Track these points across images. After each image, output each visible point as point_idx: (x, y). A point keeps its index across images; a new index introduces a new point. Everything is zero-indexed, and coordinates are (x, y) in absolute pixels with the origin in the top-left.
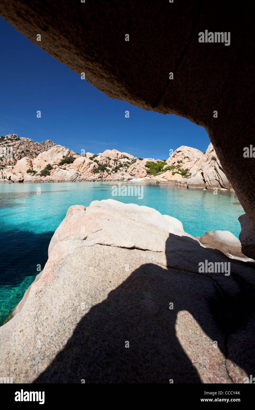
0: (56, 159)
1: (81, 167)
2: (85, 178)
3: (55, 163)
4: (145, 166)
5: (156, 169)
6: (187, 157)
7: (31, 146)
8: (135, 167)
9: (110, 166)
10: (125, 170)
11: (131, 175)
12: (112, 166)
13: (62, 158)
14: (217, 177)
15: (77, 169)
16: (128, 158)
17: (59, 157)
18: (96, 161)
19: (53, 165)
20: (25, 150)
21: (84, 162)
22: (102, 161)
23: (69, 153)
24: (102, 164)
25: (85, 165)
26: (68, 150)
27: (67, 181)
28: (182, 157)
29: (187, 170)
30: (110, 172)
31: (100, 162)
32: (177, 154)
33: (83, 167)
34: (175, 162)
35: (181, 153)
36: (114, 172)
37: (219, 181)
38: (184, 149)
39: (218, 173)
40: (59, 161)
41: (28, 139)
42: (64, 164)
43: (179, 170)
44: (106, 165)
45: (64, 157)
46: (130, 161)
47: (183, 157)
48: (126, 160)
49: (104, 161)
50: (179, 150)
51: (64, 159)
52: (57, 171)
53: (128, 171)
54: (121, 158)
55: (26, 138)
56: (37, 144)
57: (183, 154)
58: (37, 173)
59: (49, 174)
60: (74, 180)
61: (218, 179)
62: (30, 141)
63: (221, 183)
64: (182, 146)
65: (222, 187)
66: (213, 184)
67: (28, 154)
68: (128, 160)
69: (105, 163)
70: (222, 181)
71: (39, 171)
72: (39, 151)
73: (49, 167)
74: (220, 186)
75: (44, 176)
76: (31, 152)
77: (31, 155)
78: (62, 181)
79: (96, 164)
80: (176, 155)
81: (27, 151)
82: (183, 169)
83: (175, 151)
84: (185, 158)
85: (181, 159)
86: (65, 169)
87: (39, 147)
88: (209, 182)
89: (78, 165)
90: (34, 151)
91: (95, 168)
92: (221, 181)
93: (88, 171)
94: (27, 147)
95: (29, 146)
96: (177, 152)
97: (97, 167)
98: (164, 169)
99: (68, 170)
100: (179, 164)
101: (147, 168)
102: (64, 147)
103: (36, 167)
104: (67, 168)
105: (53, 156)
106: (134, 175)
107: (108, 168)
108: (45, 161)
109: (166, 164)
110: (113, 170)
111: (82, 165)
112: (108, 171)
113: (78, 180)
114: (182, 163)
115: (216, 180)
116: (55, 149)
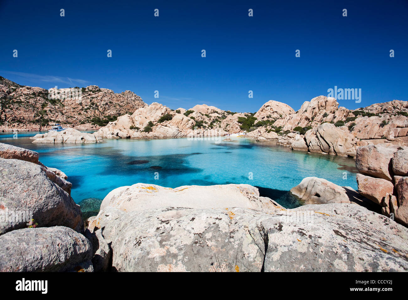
0: (156, 116)
1: (180, 124)
2: (186, 134)
3: (155, 120)
4: (238, 122)
5: (248, 125)
6: (276, 112)
7: (113, 98)
8: (228, 123)
9: (206, 123)
10: (219, 126)
11: (226, 131)
12: (207, 123)
13: (161, 115)
14: (318, 143)
15: (177, 126)
16: (217, 112)
17: (158, 115)
18: (192, 118)
19: (154, 122)
20: (109, 102)
21: (183, 119)
22: (198, 118)
23: (167, 110)
24: (198, 120)
25: (183, 122)
26: (165, 108)
27: (170, 138)
28: (270, 111)
29: (280, 127)
30: (207, 128)
31: (196, 119)
32: (266, 109)
33: (182, 124)
34: (264, 117)
35: (269, 108)
36: (210, 128)
37: (320, 147)
38: (273, 103)
39: (319, 140)
40: (159, 118)
41: (109, 90)
42: (165, 121)
43: (273, 127)
44: (202, 122)
45: (162, 114)
46: (220, 116)
47: (272, 112)
48: (216, 115)
49: (199, 117)
50: (267, 105)
51: (163, 116)
52: (159, 127)
53: (221, 127)
54: (212, 113)
55: (106, 89)
56: (120, 96)
57: (271, 109)
58: (140, 129)
59: (152, 131)
60: (175, 136)
61: (319, 145)
62: (111, 92)
63: (322, 148)
64: (270, 101)
65: (323, 151)
66: (315, 149)
67: (111, 105)
68: (218, 115)
69: (201, 119)
70: (323, 146)
71: (142, 128)
72: (122, 103)
73: (151, 124)
74: (321, 150)
75: (147, 133)
76: (114, 103)
77: (114, 106)
78: (165, 138)
79: (192, 120)
80: (264, 109)
81: (110, 102)
82: (276, 126)
83: (264, 105)
84: (273, 112)
85: (269, 113)
86: (166, 126)
87: (121, 98)
88: (312, 147)
89: (177, 122)
90: (117, 102)
91: (193, 125)
92: (321, 146)
93: (187, 127)
94: (110, 98)
95: (112, 97)
96: (265, 106)
97: (195, 123)
98: (255, 124)
99: (169, 127)
100: (269, 119)
101: (240, 124)
102: (161, 104)
103: (139, 124)
104: (169, 125)
105: (152, 113)
106: (229, 131)
107: (204, 124)
108: (146, 118)
109: (256, 119)
110: (209, 126)
111: (181, 122)
112: (204, 127)
113: (179, 136)
114: (271, 118)
115: (318, 145)
116: (154, 106)
